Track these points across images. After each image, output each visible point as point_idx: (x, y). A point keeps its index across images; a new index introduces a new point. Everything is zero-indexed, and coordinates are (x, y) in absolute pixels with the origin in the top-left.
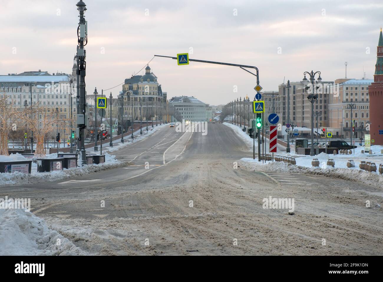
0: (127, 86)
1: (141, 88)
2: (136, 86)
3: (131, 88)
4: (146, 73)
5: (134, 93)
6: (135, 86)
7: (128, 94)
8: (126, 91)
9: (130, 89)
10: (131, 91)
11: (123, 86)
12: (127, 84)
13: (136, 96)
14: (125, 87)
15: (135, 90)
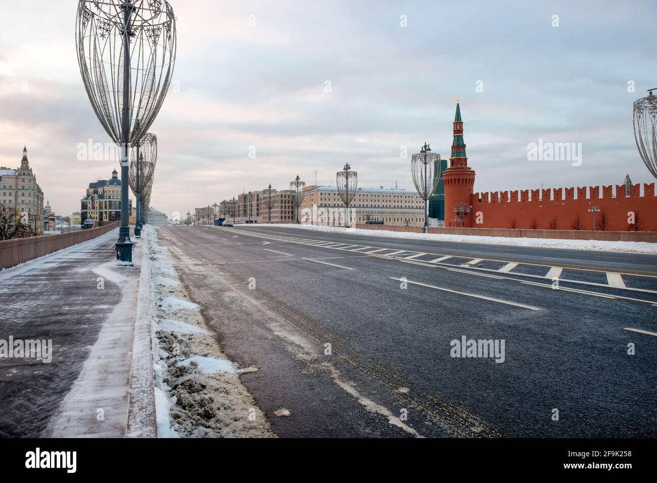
0: (92, 190)
1: (107, 191)
2: (102, 191)
3: (96, 192)
4: (113, 177)
5: (99, 197)
6: (100, 190)
7: (93, 198)
8: (90, 195)
9: (94, 193)
10: (95, 195)
11: (88, 190)
12: (92, 188)
13: (101, 200)
14: (89, 191)
15: (100, 194)
